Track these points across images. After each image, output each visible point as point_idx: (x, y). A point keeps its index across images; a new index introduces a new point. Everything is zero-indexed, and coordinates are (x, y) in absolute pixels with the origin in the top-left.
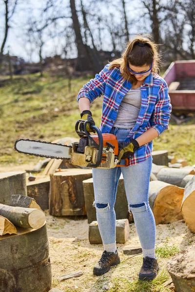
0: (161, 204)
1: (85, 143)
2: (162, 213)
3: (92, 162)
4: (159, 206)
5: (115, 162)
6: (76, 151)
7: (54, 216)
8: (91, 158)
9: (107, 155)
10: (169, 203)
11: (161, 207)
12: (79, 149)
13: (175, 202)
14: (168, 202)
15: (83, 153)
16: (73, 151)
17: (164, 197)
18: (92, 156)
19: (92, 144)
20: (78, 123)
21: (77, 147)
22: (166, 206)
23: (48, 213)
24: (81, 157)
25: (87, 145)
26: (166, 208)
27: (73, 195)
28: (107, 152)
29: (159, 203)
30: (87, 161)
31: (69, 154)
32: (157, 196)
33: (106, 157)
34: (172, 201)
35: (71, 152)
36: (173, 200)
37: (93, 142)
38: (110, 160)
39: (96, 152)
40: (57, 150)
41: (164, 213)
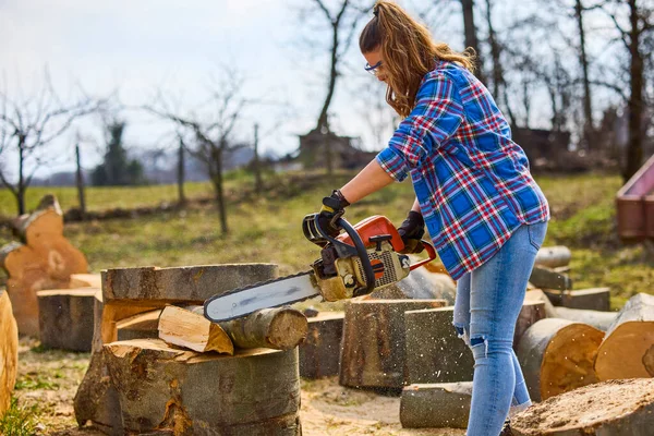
0: (558, 360)
1: (333, 256)
2: (559, 380)
3: (360, 286)
4: (554, 364)
5: (402, 265)
6: (323, 275)
7: (347, 386)
8: (355, 278)
9: (382, 261)
10: (577, 359)
11: (559, 366)
12: (326, 270)
13: (588, 358)
14: (574, 358)
15: (336, 274)
16: (317, 278)
17: (563, 346)
18: (354, 273)
19: (344, 253)
20: (305, 223)
21: (323, 267)
22: (569, 365)
23: (337, 382)
24: (335, 282)
25: (336, 256)
26: (569, 371)
27: (386, 344)
28: (380, 253)
29: (552, 356)
30: (348, 286)
31: (314, 286)
32: (550, 342)
33: (381, 265)
34: (581, 357)
35: (314, 281)
36: (584, 355)
37: (344, 248)
38: (391, 266)
39: (357, 263)
40: (289, 289)
41: (564, 381)
